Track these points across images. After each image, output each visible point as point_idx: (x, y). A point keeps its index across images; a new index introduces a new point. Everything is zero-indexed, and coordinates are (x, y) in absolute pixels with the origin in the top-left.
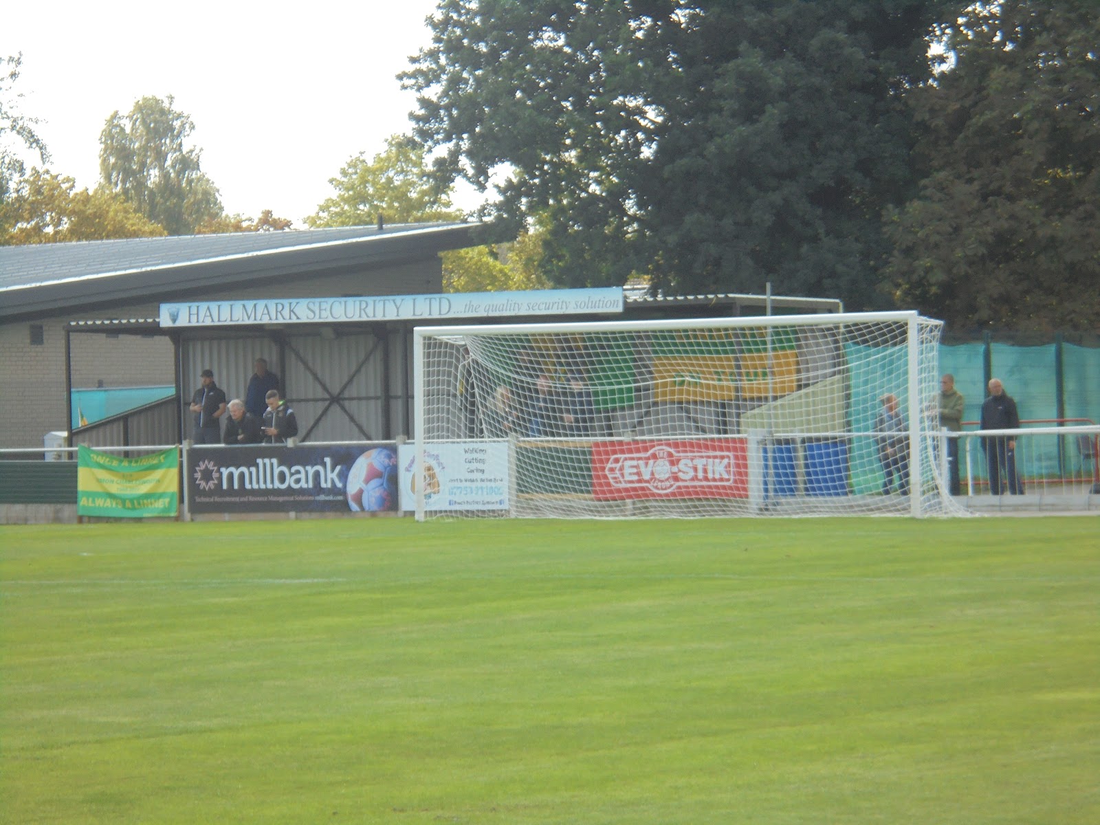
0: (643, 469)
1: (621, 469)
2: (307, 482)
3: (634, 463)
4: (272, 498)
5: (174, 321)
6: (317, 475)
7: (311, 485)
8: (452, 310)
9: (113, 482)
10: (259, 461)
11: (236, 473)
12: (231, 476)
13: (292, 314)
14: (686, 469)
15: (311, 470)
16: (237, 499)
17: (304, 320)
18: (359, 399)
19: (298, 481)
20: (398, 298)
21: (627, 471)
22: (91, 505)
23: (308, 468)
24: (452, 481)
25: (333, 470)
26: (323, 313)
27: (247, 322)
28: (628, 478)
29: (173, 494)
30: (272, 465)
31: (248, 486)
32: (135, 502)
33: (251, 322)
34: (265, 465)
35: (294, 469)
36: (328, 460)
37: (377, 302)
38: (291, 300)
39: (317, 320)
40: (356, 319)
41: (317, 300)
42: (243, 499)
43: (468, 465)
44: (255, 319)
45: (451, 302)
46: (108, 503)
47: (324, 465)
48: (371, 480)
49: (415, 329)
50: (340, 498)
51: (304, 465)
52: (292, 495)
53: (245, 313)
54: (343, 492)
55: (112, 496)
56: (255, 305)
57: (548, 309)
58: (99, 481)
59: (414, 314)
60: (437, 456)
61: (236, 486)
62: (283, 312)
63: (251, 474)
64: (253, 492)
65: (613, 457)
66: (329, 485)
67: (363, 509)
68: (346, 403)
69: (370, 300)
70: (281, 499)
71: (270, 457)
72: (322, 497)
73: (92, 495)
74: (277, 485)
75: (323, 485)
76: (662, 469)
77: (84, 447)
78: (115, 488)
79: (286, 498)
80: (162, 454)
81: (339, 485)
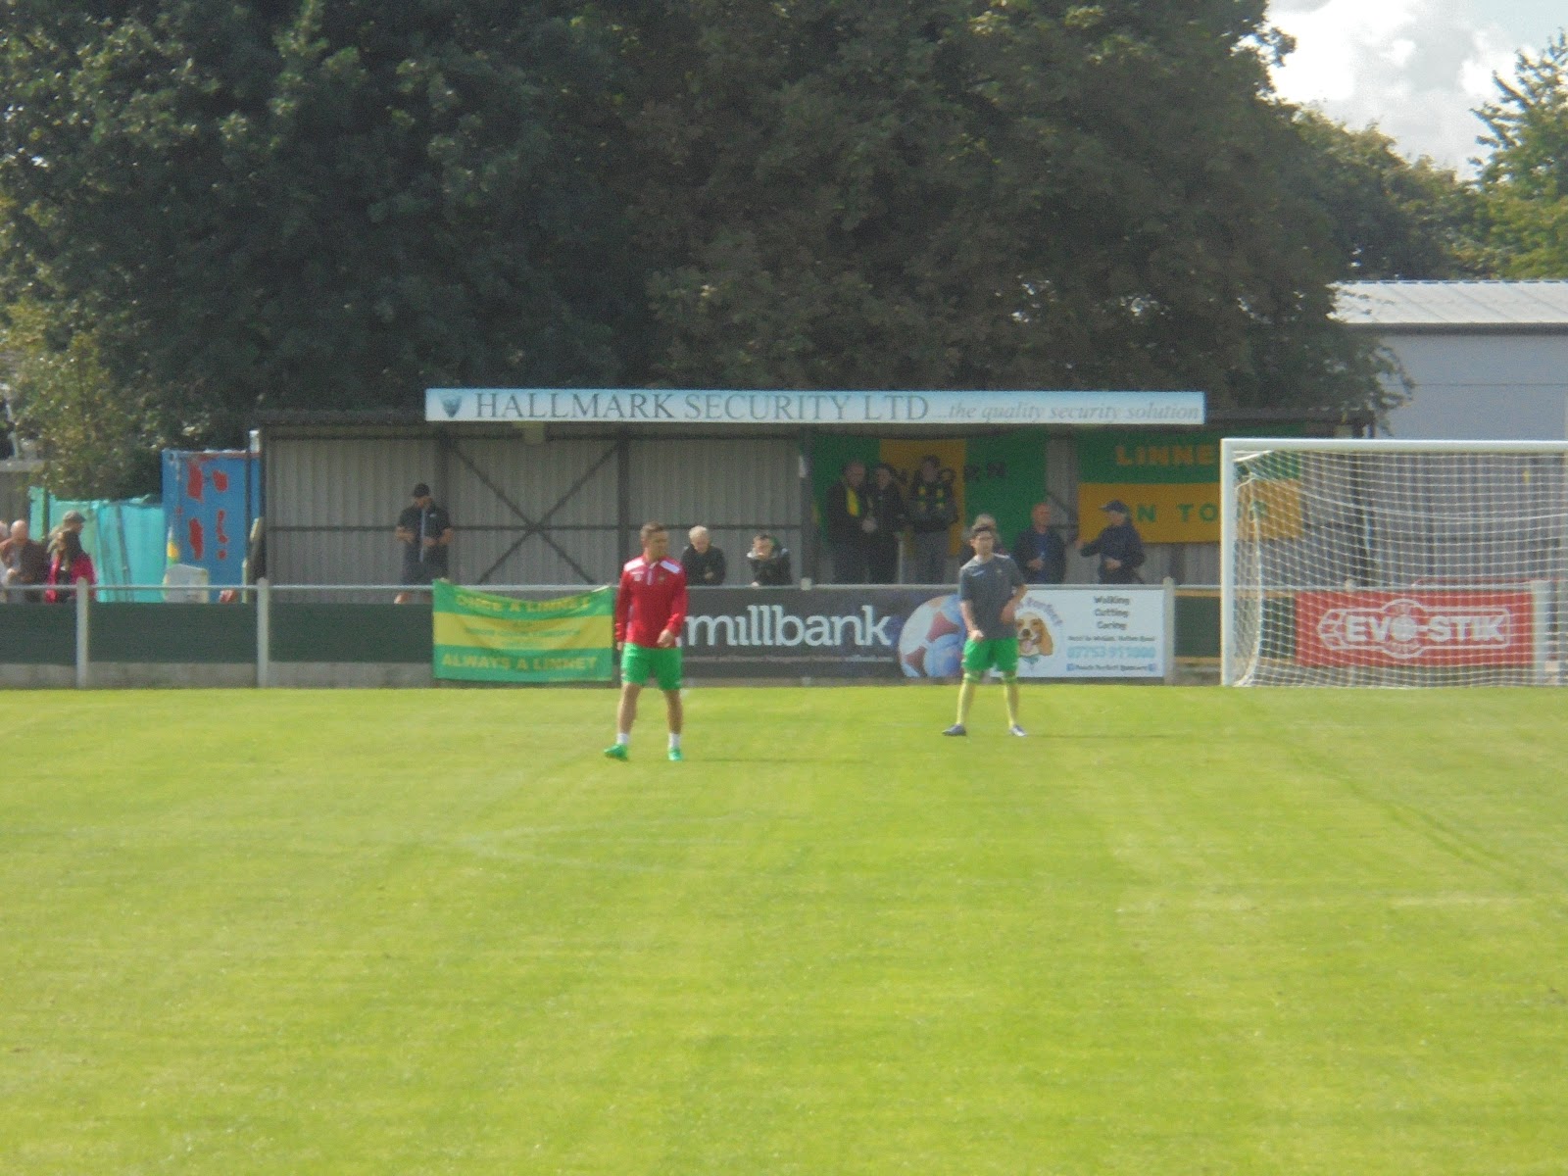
0: (1374, 630)
1: (1343, 628)
2: (832, 636)
3: (1362, 619)
4: (773, 659)
5: (452, 413)
6: (849, 629)
7: (838, 641)
8: (929, 414)
9: (492, 633)
10: (753, 609)
11: (712, 624)
12: (702, 629)
13: (660, 410)
14: (1440, 628)
15: (839, 622)
16: (712, 659)
17: (681, 419)
18: (577, 528)
19: (817, 636)
20: (841, 395)
21: (1351, 628)
22: (456, 664)
23: (835, 619)
24: (1071, 638)
25: (877, 620)
26: (713, 409)
27: (581, 418)
28: (1351, 637)
29: (604, 650)
30: (773, 615)
31: (731, 641)
32: (536, 661)
33: (589, 418)
34: (761, 614)
35: (811, 620)
36: (868, 609)
37: (805, 399)
38: (658, 392)
39: (702, 419)
40: (770, 419)
41: (703, 394)
42: (722, 659)
43: (1099, 618)
44: (596, 416)
45: (929, 403)
46: (485, 662)
47: (862, 615)
48: (939, 636)
49: (1224, 441)
50: (888, 659)
51: (829, 614)
52: (807, 654)
53: (577, 407)
54: (893, 651)
55: (492, 653)
56: (595, 396)
57: (1085, 416)
58: (468, 631)
59: (867, 418)
60: (1049, 606)
61: (711, 641)
62: (644, 407)
63: (737, 625)
64: (740, 650)
65: (1331, 611)
66: (869, 642)
67: (924, 674)
68: (554, 535)
69: (793, 395)
70: (787, 660)
71: (771, 603)
72: (857, 658)
73: (459, 651)
74: (781, 640)
75: (859, 641)
76: (1404, 628)
77: (442, 584)
78: (499, 641)
79: (795, 659)
80: (586, 595)
81: (886, 642)
